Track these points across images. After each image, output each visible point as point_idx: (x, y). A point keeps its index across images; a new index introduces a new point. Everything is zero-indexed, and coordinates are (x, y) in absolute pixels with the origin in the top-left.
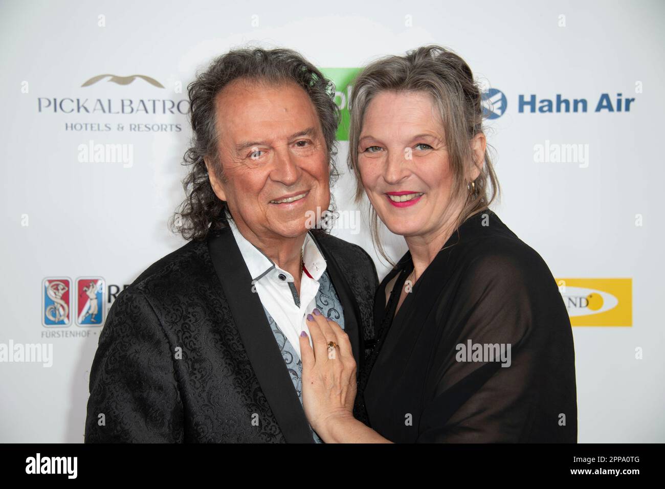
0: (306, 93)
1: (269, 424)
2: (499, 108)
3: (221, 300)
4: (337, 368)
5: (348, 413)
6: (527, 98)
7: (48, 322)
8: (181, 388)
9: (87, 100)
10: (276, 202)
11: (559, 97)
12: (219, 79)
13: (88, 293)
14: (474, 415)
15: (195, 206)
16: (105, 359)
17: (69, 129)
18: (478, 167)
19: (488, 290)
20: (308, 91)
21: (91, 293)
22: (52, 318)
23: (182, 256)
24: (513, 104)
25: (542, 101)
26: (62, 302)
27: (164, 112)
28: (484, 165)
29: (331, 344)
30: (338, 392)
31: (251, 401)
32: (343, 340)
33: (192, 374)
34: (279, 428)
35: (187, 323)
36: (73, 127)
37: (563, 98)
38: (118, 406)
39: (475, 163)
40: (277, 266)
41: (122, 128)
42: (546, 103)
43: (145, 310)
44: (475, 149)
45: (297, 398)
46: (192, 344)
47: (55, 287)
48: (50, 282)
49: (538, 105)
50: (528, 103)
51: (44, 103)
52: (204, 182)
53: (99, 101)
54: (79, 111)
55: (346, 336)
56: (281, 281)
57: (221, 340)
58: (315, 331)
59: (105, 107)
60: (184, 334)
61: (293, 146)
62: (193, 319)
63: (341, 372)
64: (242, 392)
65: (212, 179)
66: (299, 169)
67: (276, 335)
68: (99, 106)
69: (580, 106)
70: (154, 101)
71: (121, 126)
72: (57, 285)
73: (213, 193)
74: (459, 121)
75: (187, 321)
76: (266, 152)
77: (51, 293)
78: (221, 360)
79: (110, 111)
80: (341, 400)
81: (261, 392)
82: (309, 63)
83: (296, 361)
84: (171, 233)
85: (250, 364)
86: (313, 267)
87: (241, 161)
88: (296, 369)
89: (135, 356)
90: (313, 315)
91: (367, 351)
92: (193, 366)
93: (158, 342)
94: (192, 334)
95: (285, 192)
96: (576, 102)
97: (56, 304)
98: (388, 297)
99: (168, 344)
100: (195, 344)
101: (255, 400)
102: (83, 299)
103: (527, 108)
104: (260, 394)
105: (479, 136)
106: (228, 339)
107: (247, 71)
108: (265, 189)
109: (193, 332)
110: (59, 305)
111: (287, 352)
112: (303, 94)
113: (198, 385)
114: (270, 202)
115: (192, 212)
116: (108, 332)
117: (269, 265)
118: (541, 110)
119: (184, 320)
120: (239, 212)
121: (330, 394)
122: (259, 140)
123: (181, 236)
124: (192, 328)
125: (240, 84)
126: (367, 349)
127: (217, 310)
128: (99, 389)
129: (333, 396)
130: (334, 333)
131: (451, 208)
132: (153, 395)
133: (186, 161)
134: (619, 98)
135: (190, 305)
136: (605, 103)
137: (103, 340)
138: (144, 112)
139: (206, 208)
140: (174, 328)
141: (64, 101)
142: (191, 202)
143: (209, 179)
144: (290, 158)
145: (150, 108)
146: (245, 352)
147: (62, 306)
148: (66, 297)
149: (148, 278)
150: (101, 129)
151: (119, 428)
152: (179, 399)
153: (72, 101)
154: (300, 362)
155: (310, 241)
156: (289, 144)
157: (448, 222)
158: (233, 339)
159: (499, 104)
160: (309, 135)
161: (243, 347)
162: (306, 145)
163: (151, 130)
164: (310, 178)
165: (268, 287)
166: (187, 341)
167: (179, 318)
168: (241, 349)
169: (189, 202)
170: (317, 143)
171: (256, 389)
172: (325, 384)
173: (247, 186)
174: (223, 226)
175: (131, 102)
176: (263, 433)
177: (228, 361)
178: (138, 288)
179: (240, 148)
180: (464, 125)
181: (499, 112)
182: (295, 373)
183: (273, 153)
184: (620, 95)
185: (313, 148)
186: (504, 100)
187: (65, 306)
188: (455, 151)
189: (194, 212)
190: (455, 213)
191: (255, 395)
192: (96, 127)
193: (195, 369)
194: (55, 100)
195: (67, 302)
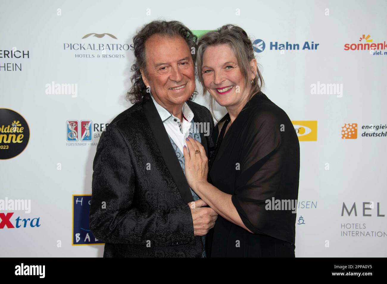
0: (185, 41)
1: (171, 183)
2: (262, 48)
3: (149, 130)
4: (199, 161)
5: (205, 180)
6: (274, 44)
7: (69, 139)
8: (134, 167)
9: (84, 44)
10: (172, 89)
11: (287, 43)
12: (147, 35)
13: (85, 127)
14: (257, 180)
15: (136, 89)
16: (100, 156)
17: (77, 57)
18: (254, 73)
19: (261, 127)
20: (186, 39)
21: (87, 127)
22: (70, 137)
23: (132, 111)
24: (268, 46)
25: (280, 45)
26: (75, 131)
27: (117, 49)
28: (257, 73)
29: (197, 151)
30: (201, 172)
31: (164, 173)
32: (202, 149)
33: (138, 162)
34: (176, 184)
35: (135, 140)
36: (79, 56)
37: (289, 44)
38: (107, 176)
39: (253, 72)
40: (173, 115)
41: (99, 56)
42: (282, 46)
43: (118, 134)
44: (252, 66)
45: (183, 172)
46: (138, 149)
47: (72, 124)
48: (70, 122)
49: (278, 47)
50: (274, 46)
51: (67, 46)
52: (139, 79)
53: (90, 44)
54: (81, 49)
55: (203, 147)
56: (174, 122)
57: (150, 147)
58: (190, 146)
59: (92, 47)
60: (134, 145)
61: (180, 65)
62: (138, 138)
63: (202, 163)
64: (160, 169)
65: (143, 78)
66: (182, 75)
67: (173, 145)
68: (89, 47)
69: (296, 47)
70: (113, 45)
71: (99, 55)
72: (73, 123)
73: (144, 84)
74: (243, 54)
75: (136, 139)
76: (168, 67)
77: (70, 127)
78: (150, 156)
79: (94, 49)
80: (202, 175)
81: (168, 169)
82: (186, 27)
83: (182, 156)
84: (126, 101)
85: (162, 157)
86: (188, 116)
87: (157, 71)
88: (182, 159)
89: (114, 154)
90: (188, 138)
91: (211, 152)
92: (139, 158)
93: (123, 148)
94: (138, 145)
95: (176, 85)
96: (294, 45)
97: (72, 132)
98: (220, 131)
99: (128, 149)
100: (139, 149)
101: (165, 173)
102: (83, 130)
103: (274, 48)
104: (167, 170)
105: (253, 60)
106: (153, 147)
107: (159, 31)
108: (168, 83)
109: (138, 144)
110: (73, 132)
111: (178, 152)
112: (184, 41)
113: (141, 166)
114: (169, 89)
115: (135, 92)
116: (101, 144)
117: (170, 115)
118: (280, 48)
119: (134, 138)
120: (156, 93)
121: (197, 173)
122: (165, 62)
123: (130, 102)
124: (138, 142)
125: (156, 37)
126: (211, 151)
127: (148, 134)
128: (98, 169)
129: (198, 174)
130: (198, 146)
131: (245, 92)
132: (122, 171)
133: (132, 70)
134: (313, 43)
135: (137, 132)
136: (306, 46)
137: (99, 147)
138: (109, 49)
139: (141, 90)
140: (130, 142)
141: (74, 45)
142: (134, 87)
143: (142, 77)
144: (178, 70)
145: (111, 48)
146: (160, 152)
147: (74, 132)
148: (76, 129)
149: (118, 120)
150: (90, 57)
151: (108, 184)
152: (133, 172)
153: (78, 45)
154: (184, 157)
155: (186, 105)
156: (178, 64)
157: (244, 99)
158: (155, 147)
159: (262, 46)
160: (186, 60)
161: (159, 150)
162: (185, 64)
163: (112, 57)
164: (187, 78)
165: (169, 125)
166: (136, 148)
167: (132, 138)
168: (158, 151)
169: (133, 87)
170: (190, 63)
171: (165, 168)
172: (195, 168)
173: (159, 82)
174: (149, 98)
175: (103, 45)
176: (169, 187)
177: (153, 156)
178: (114, 125)
179: (157, 66)
180: (245, 56)
181: (262, 49)
182: (182, 162)
183: (171, 68)
184: (313, 42)
185: (188, 65)
186: (264, 44)
187: (76, 132)
188: (242, 67)
189: (136, 92)
190: (247, 94)
191: (165, 170)
192: (88, 56)
193: (140, 160)
194: (71, 44)
195: (77, 131)
